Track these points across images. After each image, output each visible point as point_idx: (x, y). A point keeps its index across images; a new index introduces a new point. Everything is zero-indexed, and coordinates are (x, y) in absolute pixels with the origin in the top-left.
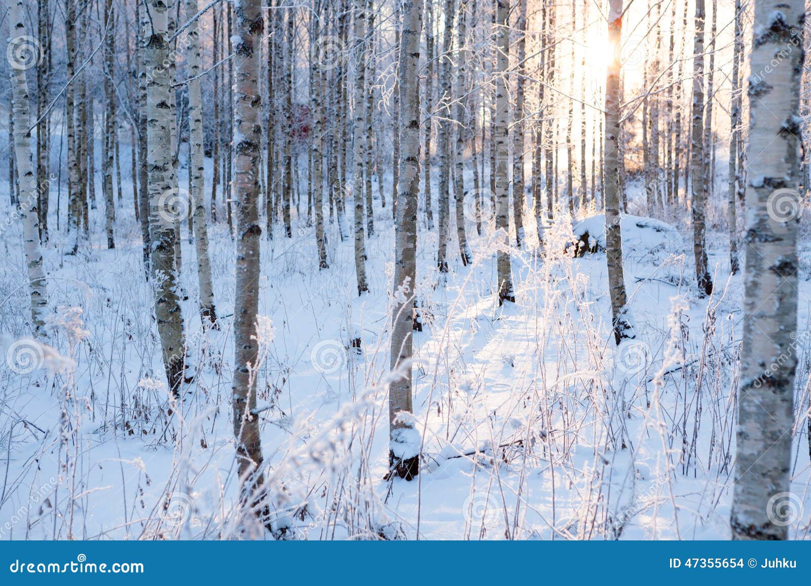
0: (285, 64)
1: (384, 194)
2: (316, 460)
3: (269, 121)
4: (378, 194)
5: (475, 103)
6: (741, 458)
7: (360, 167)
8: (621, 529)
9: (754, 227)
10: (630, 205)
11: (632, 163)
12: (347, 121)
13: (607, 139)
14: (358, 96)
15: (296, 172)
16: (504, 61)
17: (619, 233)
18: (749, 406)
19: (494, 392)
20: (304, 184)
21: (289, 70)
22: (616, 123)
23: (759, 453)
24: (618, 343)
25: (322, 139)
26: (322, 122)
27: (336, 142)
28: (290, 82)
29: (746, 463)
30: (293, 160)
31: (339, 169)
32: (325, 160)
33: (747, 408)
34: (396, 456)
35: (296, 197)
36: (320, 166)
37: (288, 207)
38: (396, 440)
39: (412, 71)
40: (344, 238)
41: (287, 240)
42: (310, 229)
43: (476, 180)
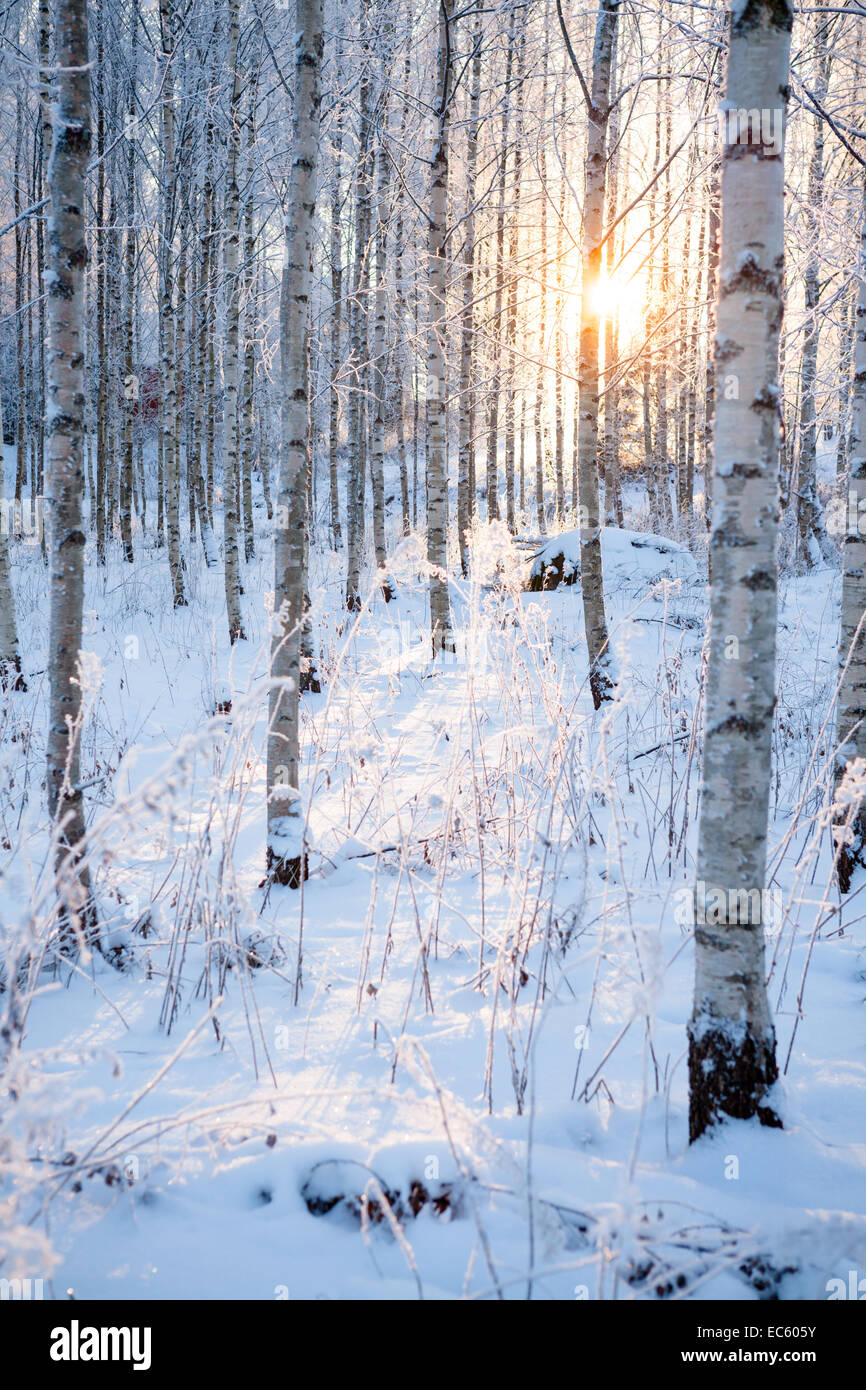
0: (123, 307)
1: (271, 499)
2: (152, 807)
3: (99, 391)
4: (262, 500)
5: (402, 366)
6: (705, 824)
7: (232, 458)
8: (569, 934)
9: (722, 528)
10: (626, 517)
11: (631, 457)
12: (216, 393)
13: (582, 419)
14: (229, 356)
15: (141, 466)
16: (438, 306)
17: (599, 552)
18: (716, 757)
19: (419, 774)
20: (152, 486)
21: (129, 315)
22: (592, 396)
23: (727, 817)
24: (597, 707)
25: (178, 418)
26: (180, 393)
27: (199, 422)
28: (130, 334)
29: (711, 829)
30: (135, 449)
31: (203, 462)
32: (182, 450)
33: (712, 759)
34: (276, 854)
35: (140, 503)
36: (175, 456)
37: (127, 518)
38: (276, 833)
39: (297, 321)
40: (212, 563)
41: (127, 566)
42: (161, 550)
43: (403, 479)
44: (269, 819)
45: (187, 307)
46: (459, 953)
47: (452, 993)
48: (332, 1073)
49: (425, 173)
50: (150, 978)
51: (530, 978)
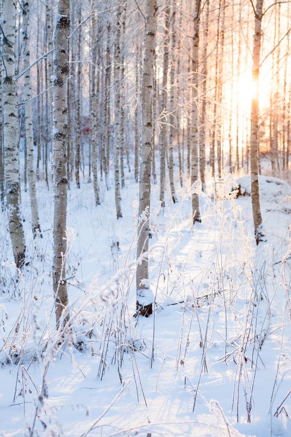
0: (76, 94)
1: (130, 165)
4: (127, 165)
5: (179, 116)
7: (117, 150)
8: (263, 342)
10: (262, 171)
11: (263, 148)
12: (110, 125)
14: (116, 112)
15: (82, 153)
16: (196, 92)
17: (258, 184)
19: (192, 270)
20: (87, 160)
21: (79, 98)
22: (256, 125)
24: (258, 244)
25: (97, 135)
26: (97, 126)
27: (104, 137)
28: (79, 104)
30: (80, 147)
31: (106, 151)
32: (98, 146)
34: (140, 304)
35: (83, 167)
37: (78, 172)
38: (140, 296)
39: (148, 96)
40: (109, 189)
41: (79, 190)
42: (90, 184)
43: (180, 158)
44: (137, 290)
45: (100, 94)
46: (215, 346)
47: (214, 364)
48: (168, 399)
49: (191, 42)
50: (93, 355)
51: (248, 360)
